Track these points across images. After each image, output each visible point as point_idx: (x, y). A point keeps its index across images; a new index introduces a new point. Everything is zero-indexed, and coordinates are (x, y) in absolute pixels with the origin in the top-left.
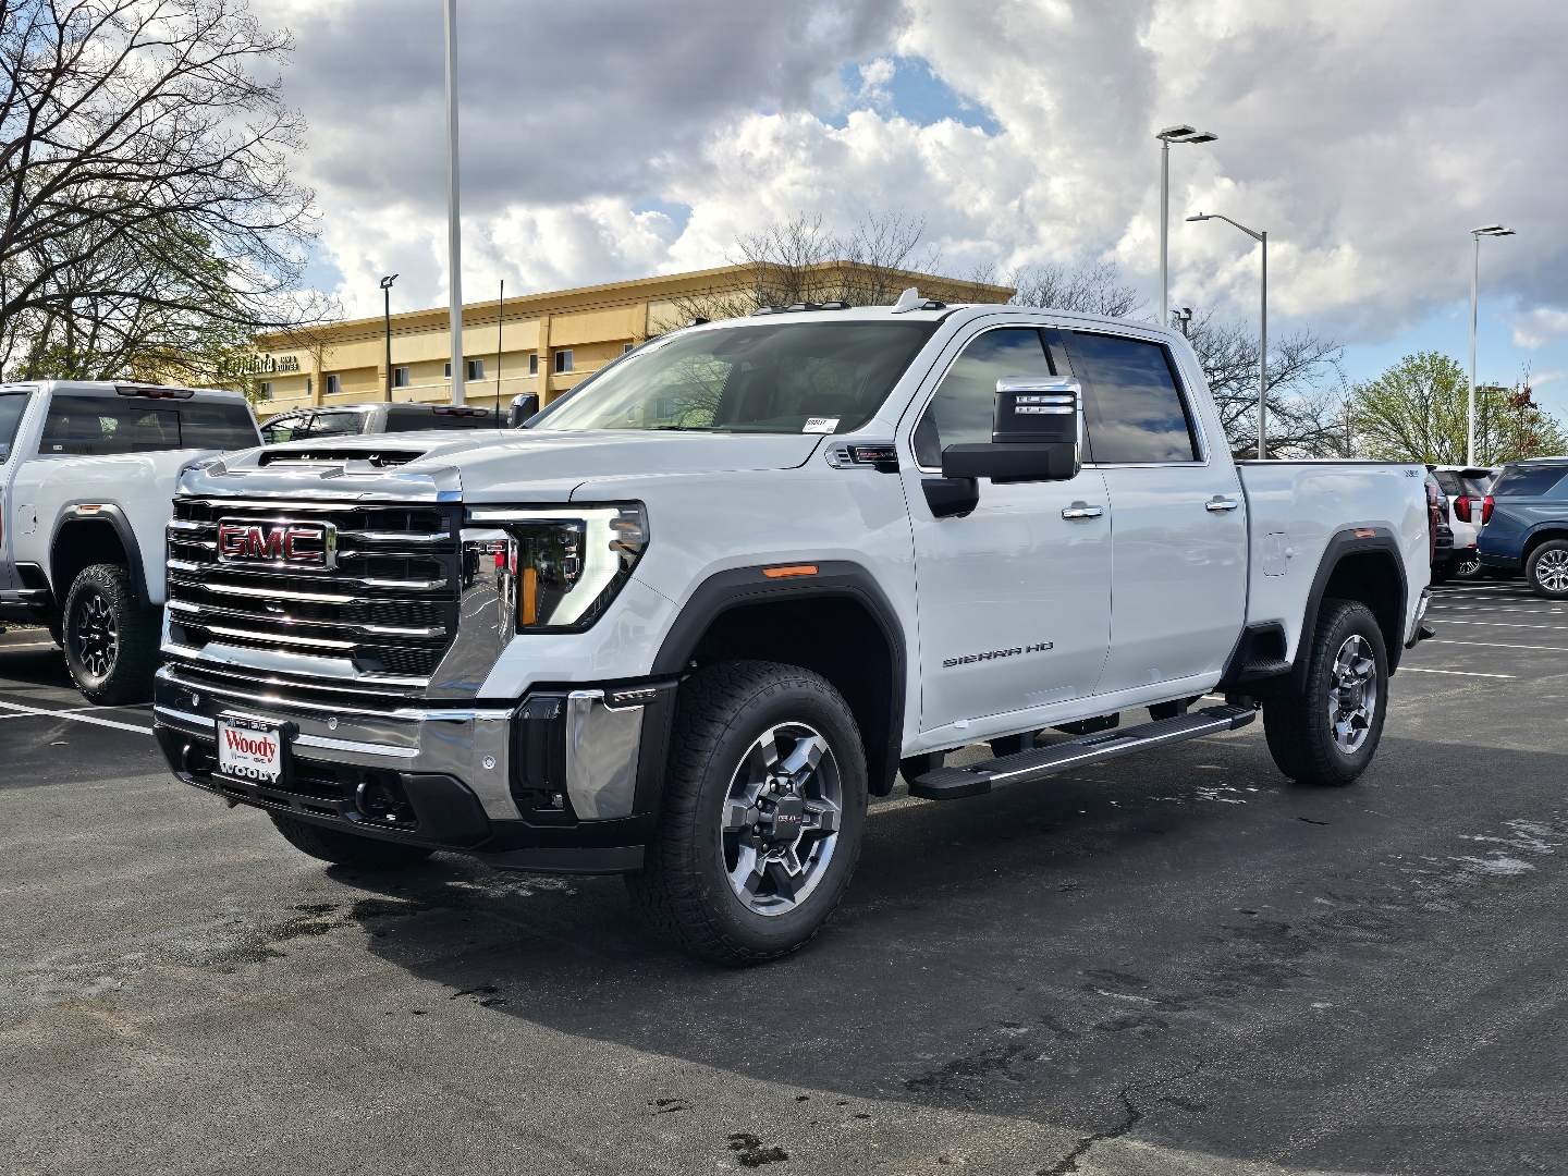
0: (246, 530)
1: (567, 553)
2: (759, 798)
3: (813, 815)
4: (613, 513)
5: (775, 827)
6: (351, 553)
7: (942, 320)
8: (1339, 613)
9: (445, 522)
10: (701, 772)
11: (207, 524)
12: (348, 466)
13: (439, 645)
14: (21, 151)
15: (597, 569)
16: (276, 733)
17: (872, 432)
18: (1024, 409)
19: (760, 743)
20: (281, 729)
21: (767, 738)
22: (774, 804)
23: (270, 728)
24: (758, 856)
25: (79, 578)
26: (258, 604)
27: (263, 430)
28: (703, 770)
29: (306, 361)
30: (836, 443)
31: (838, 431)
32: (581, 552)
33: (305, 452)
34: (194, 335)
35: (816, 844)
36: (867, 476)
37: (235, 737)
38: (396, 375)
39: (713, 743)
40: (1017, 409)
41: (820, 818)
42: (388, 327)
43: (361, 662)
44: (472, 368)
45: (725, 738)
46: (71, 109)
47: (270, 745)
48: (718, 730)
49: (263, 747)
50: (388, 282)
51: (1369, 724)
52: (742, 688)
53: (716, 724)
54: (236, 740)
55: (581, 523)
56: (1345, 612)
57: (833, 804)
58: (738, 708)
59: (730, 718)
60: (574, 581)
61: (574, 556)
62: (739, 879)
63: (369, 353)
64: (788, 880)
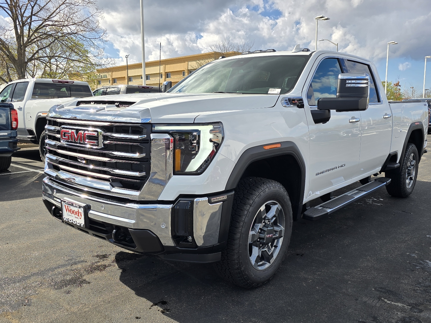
0: (70, 131)
1: (193, 143)
2: (260, 229)
3: (276, 231)
4: (211, 127)
5: (265, 239)
6: (108, 142)
7: (311, 55)
8: (409, 147)
9: (145, 131)
10: (242, 224)
11: (58, 128)
12: (107, 107)
13: (143, 180)
14: (30, 18)
15: (204, 149)
16: (82, 209)
17: (293, 94)
18: (349, 85)
19: (261, 210)
20: (84, 207)
21: (263, 208)
22: (265, 231)
23: (80, 207)
24: (259, 249)
25: (42, 133)
26: (75, 159)
27: (93, 93)
28: (242, 223)
29: (109, 75)
30: (284, 98)
31: (281, 93)
32: (198, 143)
33: (93, 101)
34: (80, 69)
35: (276, 241)
36: (294, 109)
37: (68, 208)
38: (130, 79)
39: (246, 212)
40: (347, 85)
41: (278, 233)
42: (128, 67)
43: (113, 184)
44: (147, 77)
45: (250, 210)
46: (43, 7)
47: (80, 213)
48: (248, 207)
49: (78, 213)
50: (127, 56)
51: (413, 179)
52: (255, 190)
53: (246, 205)
54: (68, 210)
55: (198, 131)
56: (411, 147)
57: (282, 227)
58: (254, 198)
59: (251, 203)
60: (196, 154)
61: (195, 144)
62: (253, 259)
63: (123, 74)
64: (268, 256)
